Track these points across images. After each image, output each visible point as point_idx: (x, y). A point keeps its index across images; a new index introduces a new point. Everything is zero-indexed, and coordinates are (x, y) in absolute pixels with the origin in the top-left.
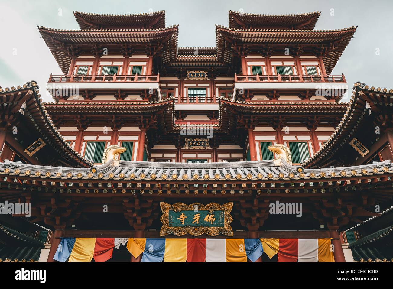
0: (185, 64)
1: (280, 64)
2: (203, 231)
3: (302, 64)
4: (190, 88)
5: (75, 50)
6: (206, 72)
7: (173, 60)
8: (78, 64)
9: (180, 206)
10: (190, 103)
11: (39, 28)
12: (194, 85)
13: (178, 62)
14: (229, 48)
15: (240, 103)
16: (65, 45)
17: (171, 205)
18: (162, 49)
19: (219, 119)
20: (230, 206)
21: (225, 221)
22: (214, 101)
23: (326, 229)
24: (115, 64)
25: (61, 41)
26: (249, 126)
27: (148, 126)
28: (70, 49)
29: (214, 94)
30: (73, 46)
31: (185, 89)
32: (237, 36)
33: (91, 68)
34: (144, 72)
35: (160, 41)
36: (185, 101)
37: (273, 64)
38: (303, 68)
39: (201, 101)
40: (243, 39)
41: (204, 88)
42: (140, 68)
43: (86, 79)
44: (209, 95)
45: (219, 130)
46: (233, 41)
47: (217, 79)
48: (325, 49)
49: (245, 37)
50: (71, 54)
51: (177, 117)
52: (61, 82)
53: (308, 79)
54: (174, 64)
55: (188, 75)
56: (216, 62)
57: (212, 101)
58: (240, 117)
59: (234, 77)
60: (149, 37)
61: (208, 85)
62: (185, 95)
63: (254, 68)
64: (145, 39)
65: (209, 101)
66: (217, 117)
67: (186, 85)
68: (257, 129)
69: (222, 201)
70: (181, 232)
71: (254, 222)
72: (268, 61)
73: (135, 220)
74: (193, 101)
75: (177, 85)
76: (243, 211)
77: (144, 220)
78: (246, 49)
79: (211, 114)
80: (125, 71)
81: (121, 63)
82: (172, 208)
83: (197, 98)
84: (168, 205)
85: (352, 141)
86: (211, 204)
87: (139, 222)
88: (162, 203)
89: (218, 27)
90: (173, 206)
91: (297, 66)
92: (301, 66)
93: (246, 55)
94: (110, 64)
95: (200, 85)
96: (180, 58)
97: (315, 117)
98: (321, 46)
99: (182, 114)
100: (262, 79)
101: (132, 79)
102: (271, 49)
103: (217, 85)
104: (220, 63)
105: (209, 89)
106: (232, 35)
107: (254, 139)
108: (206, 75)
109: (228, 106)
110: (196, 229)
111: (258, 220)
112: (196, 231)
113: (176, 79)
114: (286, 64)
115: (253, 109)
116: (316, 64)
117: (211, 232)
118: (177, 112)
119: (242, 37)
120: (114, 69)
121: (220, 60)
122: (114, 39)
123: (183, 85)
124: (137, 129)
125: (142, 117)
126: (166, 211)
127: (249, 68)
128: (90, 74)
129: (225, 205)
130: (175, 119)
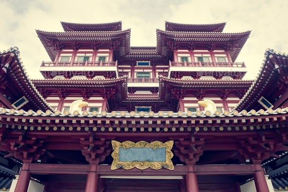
0: (136, 56)
1: (200, 55)
2: (148, 166)
3: (215, 55)
4: (138, 73)
5: (60, 45)
6: (150, 62)
7: (127, 53)
8: (62, 55)
9: (129, 144)
10: (139, 82)
11: (36, 31)
12: (142, 71)
13: (130, 55)
14: (166, 45)
15: (174, 80)
16: (54, 43)
17: (121, 142)
18: (119, 45)
19: (158, 93)
20: (170, 144)
21: (167, 157)
22: (155, 80)
23: (251, 163)
24: (87, 55)
25: (51, 40)
26: (180, 97)
27: (109, 96)
28: (57, 45)
29: (155, 76)
30: (59, 43)
31: (135, 73)
32: (171, 36)
33: (71, 58)
34: (107, 60)
35: (118, 39)
36: (135, 81)
37: (195, 55)
38: (216, 58)
39: (146, 81)
40: (175, 38)
41: (148, 73)
42: (104, 58)
43: (67, 64)
44: (151, 77)
45: (159, 100)
46: (168, 40)
47: (157, 66)
48: (230, 46)
49: (176, 37)
50: (57, 48)
51: (130, 92)
52: (49, 66)
53: (220, 64)
54: (128, 56)
55: (137, 64)
56: (156, 55)
57: (153, 81)
58: (174, 90)
59: (168, 65)
60: (111, 37)
61: (151, 70)
62: (135, 77)
63: (182, 58)
64: (108, 38)
65: (152, 81)
66: (157, 92)
67: (136, 70)
68: (185, 99)
69: (164, 139)
70: (129, 166)
71: (191, 156)
72: (192, 54)
73: (90, 155)
74: (140, 81)
75: (130, 70)
76: (182, 149)
77: (98, 156)
78: (177, 45)
79: (153, 90)
80: (94, 59)
81: (91, 55)
82: (122, 145)
83: (143, 79)
84: (118, 143)
85: (261, 99)
86: (155, 142)
87: (93, 157)
88: (113, 142)
89: (158, 30)
90: (123, 143)
91: (211, 56)
92: (215, 57)
93: (177, 49)
94: (84, 55)
95: (145, 71)
96: (132, 51)
97: (226, 90)
98: (228, 44)
99: (133, 90)
100: (188, 65)
101: (99, 64)
102: (194, 45)
103: (157, 71)
104: (159, 56)
105: (151, 73)
106: (168, 35)
107: (183, 105)
108: (150, 64)
109: (165, 82)
110: (142, 164)
111: (195, 155)
112: (142, 165)
113: (129, 66)
114: (204, 55)
115: (182, 84)
116: (225, 55)
117: (155, 166)
118: (130, 88)
119: (174, 37)
120: (86, 58)
121: (159, 53)
122: (87, 38)
123: (134, 70)
124: (101, 99)
125: (105, 90)
126: (117, 149)
127: (179, 58)
128: (70, 61)
129: (167, 143)
130: (128, 93)
